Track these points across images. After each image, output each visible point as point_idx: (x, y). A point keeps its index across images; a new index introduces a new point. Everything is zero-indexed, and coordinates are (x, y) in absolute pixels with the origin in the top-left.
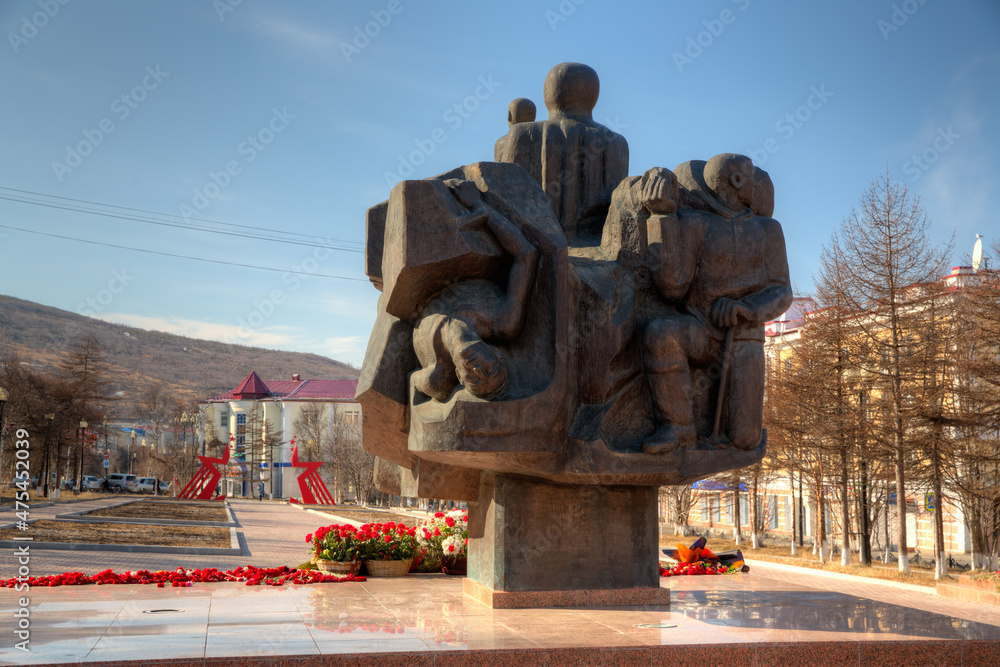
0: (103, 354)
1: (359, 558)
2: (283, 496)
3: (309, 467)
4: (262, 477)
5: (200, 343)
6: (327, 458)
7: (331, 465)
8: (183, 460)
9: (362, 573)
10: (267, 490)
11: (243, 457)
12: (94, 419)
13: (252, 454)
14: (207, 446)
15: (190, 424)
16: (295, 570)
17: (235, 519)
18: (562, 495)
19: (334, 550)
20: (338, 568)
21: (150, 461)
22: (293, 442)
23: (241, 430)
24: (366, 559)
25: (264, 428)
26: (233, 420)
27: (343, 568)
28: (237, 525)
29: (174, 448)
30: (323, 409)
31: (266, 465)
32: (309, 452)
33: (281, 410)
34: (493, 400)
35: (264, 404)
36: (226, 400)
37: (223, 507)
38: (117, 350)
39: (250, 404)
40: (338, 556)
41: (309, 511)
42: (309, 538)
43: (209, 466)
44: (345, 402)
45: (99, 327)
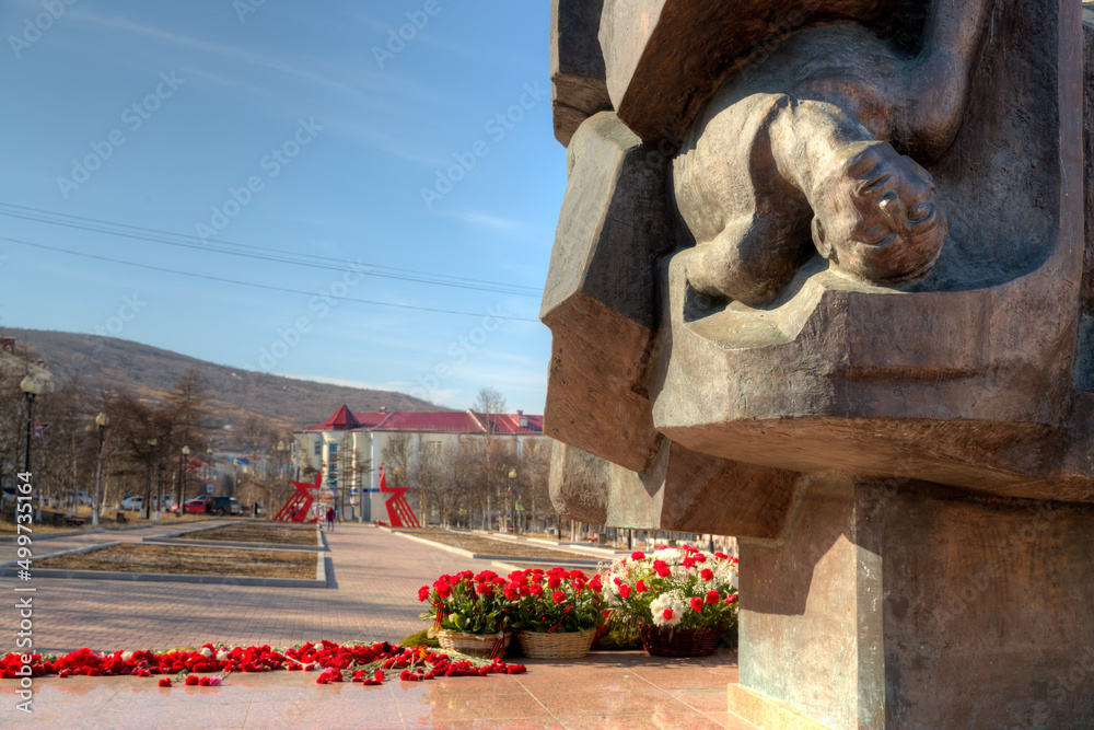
0: (212, 392)
1: (508, 629)
2: (372, 519)
3: (396, 492)
4: (352, 501)
5: (298, 383)
6: (413, 484)
7: (416, 491)
8: (279, 485)
9: (513, 655)
10: (357, 513)
11: (335, 483)
12: (198, 446)
13: (343, 480)
14: (301, 473)
15: (287, 453)
16: (401, 650)
17: (325, 542)
18: (1005, 527)
19: (467, 615)
20: (473, 645)
21: (252, 486)
22: (381, 468)
23: (333, 458)
24: (519, 630)
25: (354, 456)
26: (325, 449)
27: (482, 646)
28: (326, 549)
29: (271, 475)
30: (409, 438)
31: (356, 490)
32: (396, 478)
33: (370, 440)
34: (916, 289)
35: (354, 435)
36: (319, 431)
37: (315, 530)
38: (225, 388)
39: (341, 434)
40: (473, 625)
41: (397, 533)
42: (423, 594)
43: (302, 490)
44: (429, 432)
45: (210, 368)
